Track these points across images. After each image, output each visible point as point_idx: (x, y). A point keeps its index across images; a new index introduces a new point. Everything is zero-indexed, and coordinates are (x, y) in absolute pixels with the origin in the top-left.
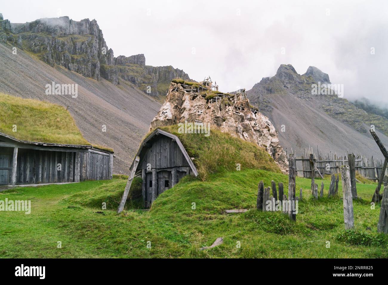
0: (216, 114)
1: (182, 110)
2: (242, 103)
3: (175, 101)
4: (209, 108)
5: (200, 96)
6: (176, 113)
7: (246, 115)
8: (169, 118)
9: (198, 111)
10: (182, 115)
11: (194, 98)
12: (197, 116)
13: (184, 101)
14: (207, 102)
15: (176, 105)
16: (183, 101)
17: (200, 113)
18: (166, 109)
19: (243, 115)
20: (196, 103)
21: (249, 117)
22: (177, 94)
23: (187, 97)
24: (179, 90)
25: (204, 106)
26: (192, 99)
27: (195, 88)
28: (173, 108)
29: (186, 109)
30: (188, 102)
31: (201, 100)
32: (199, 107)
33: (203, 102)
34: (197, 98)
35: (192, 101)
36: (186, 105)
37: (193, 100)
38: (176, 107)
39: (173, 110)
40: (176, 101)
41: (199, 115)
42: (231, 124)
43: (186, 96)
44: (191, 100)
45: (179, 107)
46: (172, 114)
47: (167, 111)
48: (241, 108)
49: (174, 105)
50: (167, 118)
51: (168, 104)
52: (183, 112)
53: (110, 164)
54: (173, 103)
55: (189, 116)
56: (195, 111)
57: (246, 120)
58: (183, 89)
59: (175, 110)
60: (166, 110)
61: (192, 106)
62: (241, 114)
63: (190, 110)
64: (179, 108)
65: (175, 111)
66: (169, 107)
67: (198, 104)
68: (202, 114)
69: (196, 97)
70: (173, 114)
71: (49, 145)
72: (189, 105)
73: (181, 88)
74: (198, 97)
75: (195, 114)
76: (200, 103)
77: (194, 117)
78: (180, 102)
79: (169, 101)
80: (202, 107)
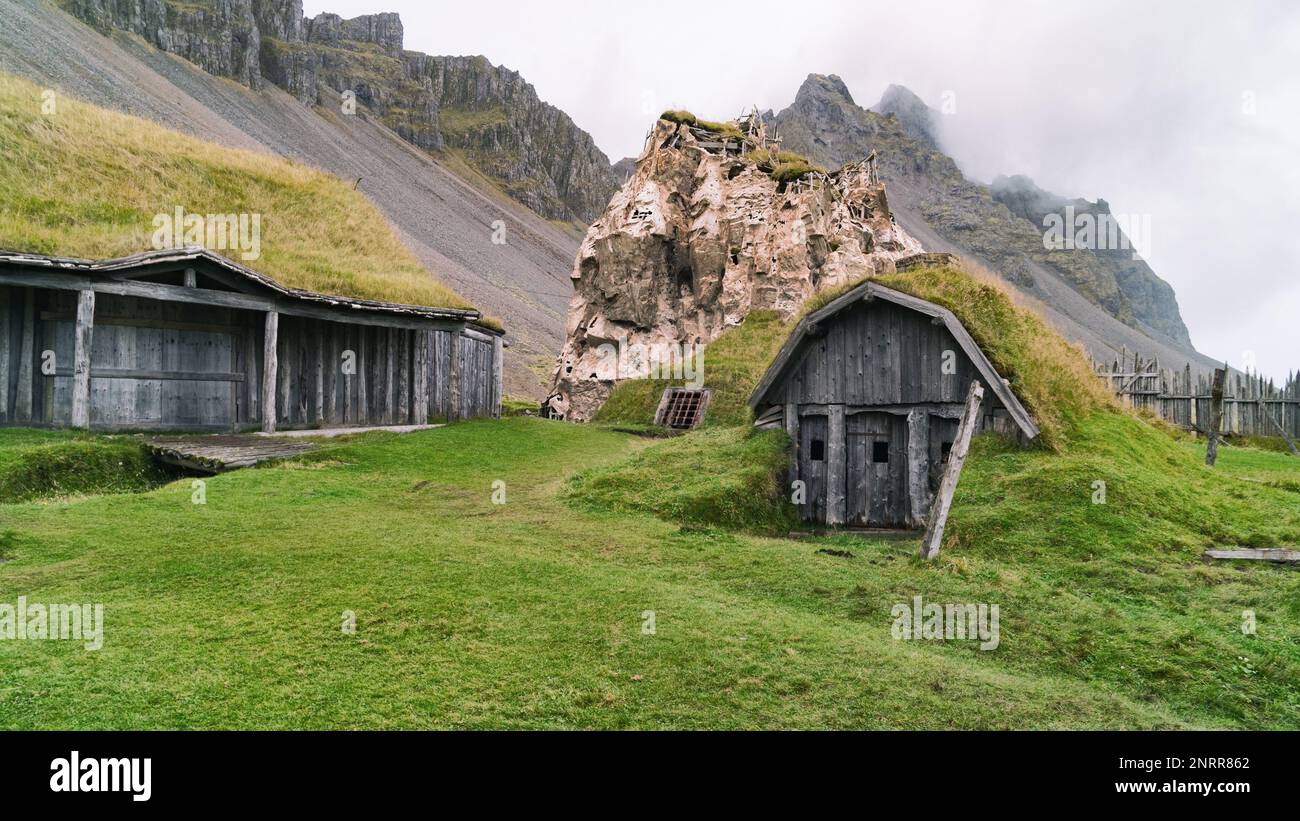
0: (814, 227)
1: (692, 208)
2: (867, 195)
3: (672, 178)
4: (788, 206)
5: (755, 167)
6: (675, 216)
7: (878, 233)
8: (658, 232)
9: (750, 215)
10: (698, 224)
11: (734, 172)
12: (748, 230)
13: (703, 180)
14: (781, 189)
15: (674, 190)
16: (697, 179)
17: (756, 221)
18: (646, 203)
19: (871, 231)
20: (741, 187)
21: (886, 238)
22: (677, 156)
23: (710, 168)
24: (683, 144)
25: (768, 200)
26: (727, 174)
27: (733, 142)
28: (668, 202)
29: (711, 206)
30: (717, 184)
31: (755, 179)
32: (751, 201)
33: (764, 186)
34: (743, 173)
35: (727, 181)
36: (711, 192)
37: (731, 178)
38: (675, 197)
39: (666, 206)
40: (676, 179)
41: (753, 227)
42: (853, 259)
43: (708, 164)
44: (725, 179)
45: (686, 198)
46: (665, 218)
47: (651, 208)
48: (862, 209)
49: (670, 190)
50: (652, 231)
51: (651, 186)
52: (698, 215)
53: (495, 366)
54: (665, 183)
55: (721, 226)
56: (740, 213)
57: (878, 248)
58: (695, 141)
59: (672, 205)
60: (646, 206)
61: (729, 198)
62: (866, 228)
63: (723, 208)
64: (683, 200)
65: (674, 211)
66: (655, 197)
67: (749, 191)
68: (762, 222)
69: (743, 168)
70: (669, 219)
71: (368, 307)
72: (720, 193)
73: (690, 138)
74: (747, 171)
75: (742, 224)
76: (756, 189)
77: (737, 232)
78: (687, 183)
79: (653, 179)
80: (763, 203)
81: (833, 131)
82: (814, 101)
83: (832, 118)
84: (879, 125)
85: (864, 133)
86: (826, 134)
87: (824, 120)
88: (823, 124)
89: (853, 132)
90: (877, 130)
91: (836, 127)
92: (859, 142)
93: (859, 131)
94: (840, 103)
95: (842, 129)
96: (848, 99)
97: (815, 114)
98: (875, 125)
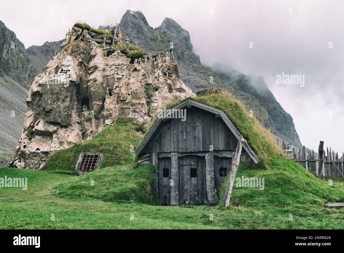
0: (147, 80)
1: (89, 69)
3: (79, 55)
4: (136, 70)
5: (119, 51)
6: (81, 73)
7: (174, 84)
8: (73, 80)
9: (117, 73)
10: (92, 77)
11: (109, 53)
12: (116, 80)
13: (94, 56)
15: (80, 60)
16: (92, 56)
17: (120, 76)
18: (67, 66)
19: (171, 83)
20: (112, 60)
21: (178, 86)
22: (82, 44)
23: (98, 51)
24: (85, 39)
25: (125, 67)
26: (106, 54)
27: (109, 39)
28: (77, 66)
29: (98, 68)
30: (101, 58)
31: (119, 57)
32: (118, 67)
33: (123, 60)
34: (113, 54)
35: (106, 57)
36: (98, 62)
37: (108, 56)
38: (81, 64)
39: (77, 68)
40: (81, 55)
41: (119, 79)
42: (165, 95)
43: (97, 49)
44: (105, 56)
45: (86, 64)
46: (76, 74)
47: (69, 68)
48: (167, 73)
49: (78, 60)
50: (70, 79)
51: (69, 58)
52: (92, 73)
54: (76, 57)
55: (103, 78)
56: (112, 72)
57: (174, 91)
58: (91, 38)
59: (79, 67)
60: (67, 67)
61: (107, 65)
62: (169, 81)
63: (104, 70)
64: (84, 65)
65: (80, 70)
66: (71, 63)
67: (117, 62)
68: (123, 77)
69: (113, 51)
70: (78, 74)
72: (103, 62)
73: (88, 36)
74: (116, 53)
75: (113, 78)
76: (120, 61)
77: (112, 81)
78: (87, 57)
79: (70, 54)
80: (123, 68)
81: (138, 38)
82: (130, 23)
83: (138, 32)
84: (160, 36)
85: (154, 40)
86: (135, 39)
87: (135, 32)
88: (134, 34)
89: (148, 39)
90: (159, 38)
91: (140, 36)
92: (151, 44)
93: (151, 39)
94: (142, 25)
95: (143, 37)
96: (146, 23)
97: (130, 30)
98: (159, 36)
